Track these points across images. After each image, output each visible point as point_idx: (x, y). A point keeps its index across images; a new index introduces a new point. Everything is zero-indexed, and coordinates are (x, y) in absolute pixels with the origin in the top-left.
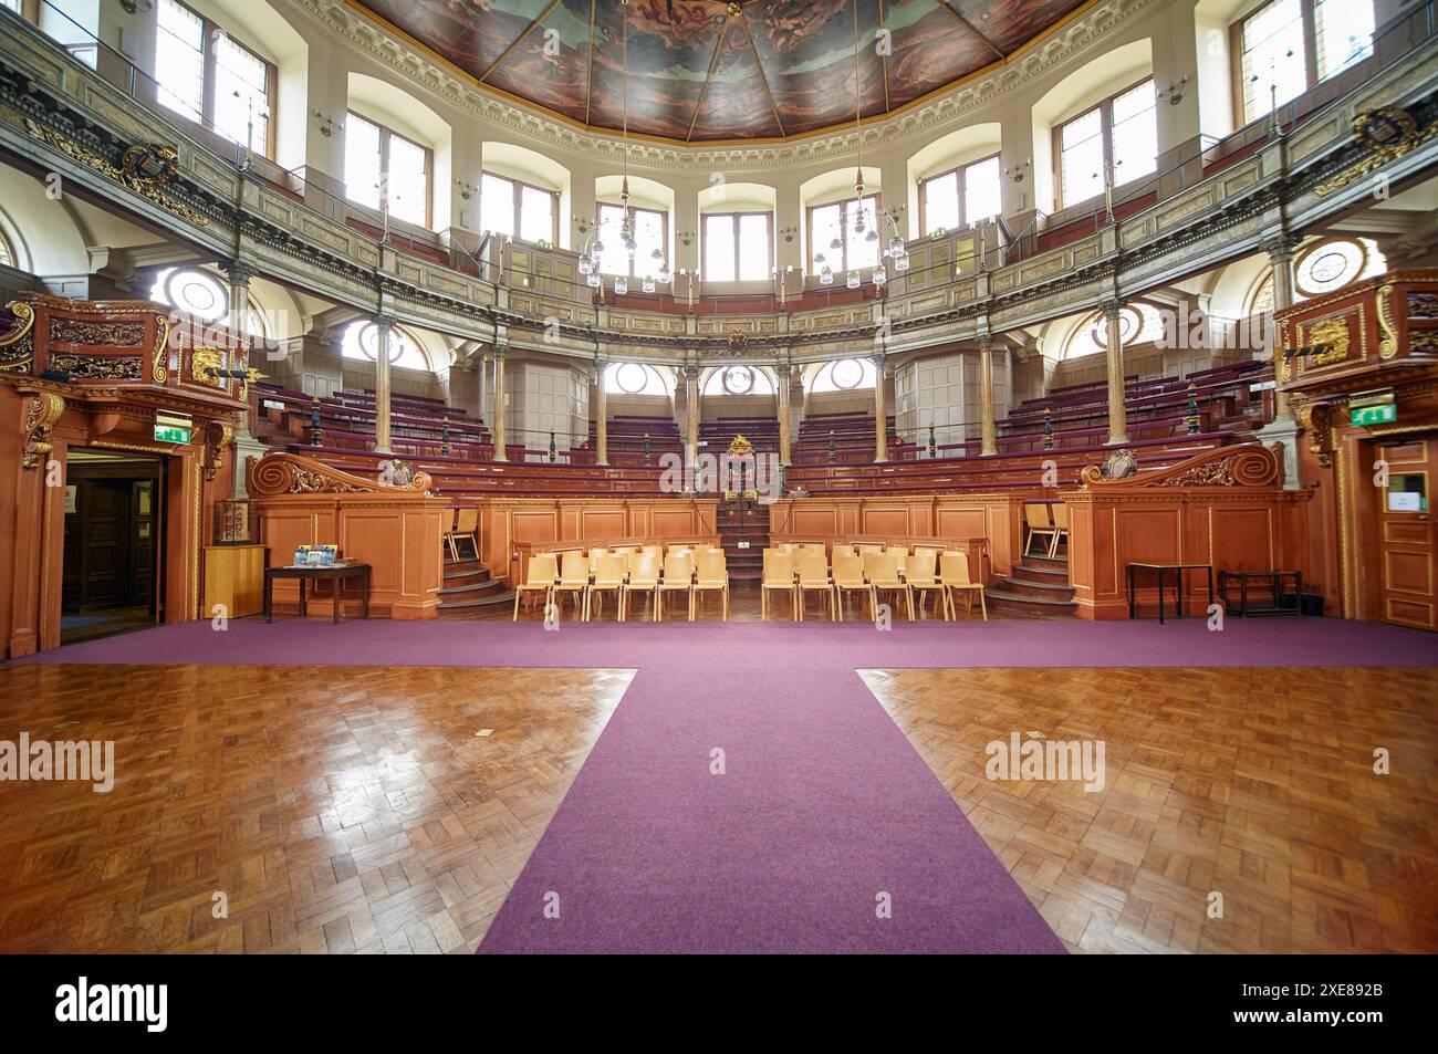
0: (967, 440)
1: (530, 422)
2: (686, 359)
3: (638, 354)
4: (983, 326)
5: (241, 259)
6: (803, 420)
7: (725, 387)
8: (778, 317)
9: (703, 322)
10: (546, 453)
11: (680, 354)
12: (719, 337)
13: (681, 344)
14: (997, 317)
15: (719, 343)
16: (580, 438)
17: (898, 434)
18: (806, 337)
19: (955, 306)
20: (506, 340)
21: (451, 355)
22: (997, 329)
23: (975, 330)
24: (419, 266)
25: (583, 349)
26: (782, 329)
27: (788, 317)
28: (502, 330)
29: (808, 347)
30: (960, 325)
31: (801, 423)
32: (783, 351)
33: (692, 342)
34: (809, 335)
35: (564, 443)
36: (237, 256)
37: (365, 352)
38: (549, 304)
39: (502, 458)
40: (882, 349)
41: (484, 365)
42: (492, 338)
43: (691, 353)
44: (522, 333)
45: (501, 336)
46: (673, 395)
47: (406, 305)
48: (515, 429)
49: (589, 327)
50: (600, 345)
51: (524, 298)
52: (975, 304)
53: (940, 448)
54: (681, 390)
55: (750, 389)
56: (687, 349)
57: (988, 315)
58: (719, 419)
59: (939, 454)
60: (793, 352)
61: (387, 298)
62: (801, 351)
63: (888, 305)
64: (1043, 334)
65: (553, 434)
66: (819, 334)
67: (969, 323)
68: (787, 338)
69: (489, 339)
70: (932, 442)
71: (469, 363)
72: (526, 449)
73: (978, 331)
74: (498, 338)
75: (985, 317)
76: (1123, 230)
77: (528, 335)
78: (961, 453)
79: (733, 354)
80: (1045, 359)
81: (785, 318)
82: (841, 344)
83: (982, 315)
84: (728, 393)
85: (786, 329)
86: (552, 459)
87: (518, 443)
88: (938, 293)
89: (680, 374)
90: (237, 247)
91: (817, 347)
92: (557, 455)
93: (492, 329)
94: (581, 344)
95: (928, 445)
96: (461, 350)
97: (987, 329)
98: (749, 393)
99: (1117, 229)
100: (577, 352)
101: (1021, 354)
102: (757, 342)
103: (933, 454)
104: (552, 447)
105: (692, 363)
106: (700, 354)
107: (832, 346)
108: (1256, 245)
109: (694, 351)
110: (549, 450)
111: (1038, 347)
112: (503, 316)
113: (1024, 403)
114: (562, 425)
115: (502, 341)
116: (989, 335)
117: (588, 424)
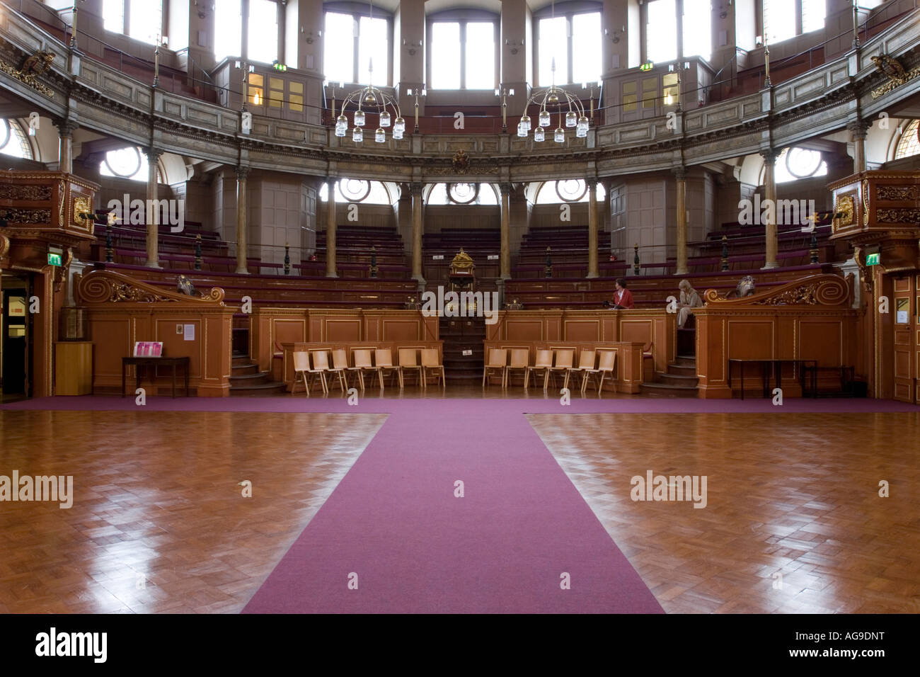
0: (668, 259)
1: (266, 236)
2: (411, 176)
3: (366, 172)
4: (678, 159)
5: (70, 118)
6: (526, 233)
7: (450, 198)
8: (500, 137)
9: (429, 140)
10: (281, 266)
11: (406, 170)
12: (443, 156)
13: (409, 162)
14: (688, 152)
15: (443, 161)
16: (309, 251)
17: (613, 251)
18: (526, 158)
19: (655, 141)
20: (248, 162)
21: (188, 170)
22: (690, 162)
23: (672, 162)
24: (180, 102)
25: (313, 167)
26: (504, 149)
27: (510, 138)
28: (244, 153)
29: (528, 167)
30: (660, 156)
31: (524, 236)
32: (504, 170)
33: (417, 160)
34: (528, 156)
35: (296, 258)
36: (67, 115)
37: (110, 169)
38: (285, 126)
39: (244, 271)
40: (594, 173)
41: (222, 181)
42: (235, 161)
43: (417, 170)
44: (262, 154)
45: (244, 159)
46: (396, 205)
47: (171, 137)
48: (254, 244)
49: (321, 148)
50: (331, 163)
51: (264, 122)
52: (670, 140)
53: (643, 266)
54: (404, 200)
55: (474, 199)
56: (413, 167)
57: (683, 149)
58: (442, 230)
59: (643, 272)
60: (514, 171)
61: (157, 133)
62: (521, 171)
63: (600, 132)
64: (740, 163)
65: (287, 248)
66: (537, 156)
67: (667, 155)
68: (507, 158)
69: (233, 162)
70: (637, 260)
71: (205, 178)
72: (262, 261)
73: (674, 163)
74: (242, 161)
75: (680, 151)
76: (777, 92)
77: (268, 157)
78: (660, 271)
79: (456, 171)
80: (742, 185)
81: (507, 139)
82: (558, 165)
83: (677, 149)
84: (452, 203)
85: (507, 149)
86: (287, 271)
87: (254, 256)
88: (643, 125)
89: (404, 187)
90: (67, 108)
91: (536, 168)
92: (291, 268)
93: (235, 152)
94: (313, 163)
95: (633, 264)
96: (198, 168)
97: (681, 162)
98: (474, 203)
99: (772, 91)
100: (310, 170)
101: (722, 179)
102: (480, 161)
103: (637, 271)
104: (287, 260)
105: (417, 179)
106: (425, 171)
107: (550, 167)
108: (844, 125)
109: (419, 168)
110: (283, 263)
111: (736, 175)
112: (248, 141)
113: (724, 225)
114: (294, 241)
115: (244, 163)
116: (683, 168)
117: (315, 236)
